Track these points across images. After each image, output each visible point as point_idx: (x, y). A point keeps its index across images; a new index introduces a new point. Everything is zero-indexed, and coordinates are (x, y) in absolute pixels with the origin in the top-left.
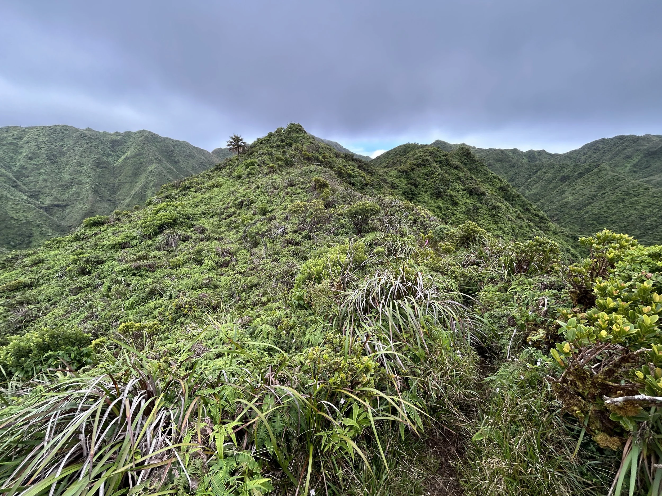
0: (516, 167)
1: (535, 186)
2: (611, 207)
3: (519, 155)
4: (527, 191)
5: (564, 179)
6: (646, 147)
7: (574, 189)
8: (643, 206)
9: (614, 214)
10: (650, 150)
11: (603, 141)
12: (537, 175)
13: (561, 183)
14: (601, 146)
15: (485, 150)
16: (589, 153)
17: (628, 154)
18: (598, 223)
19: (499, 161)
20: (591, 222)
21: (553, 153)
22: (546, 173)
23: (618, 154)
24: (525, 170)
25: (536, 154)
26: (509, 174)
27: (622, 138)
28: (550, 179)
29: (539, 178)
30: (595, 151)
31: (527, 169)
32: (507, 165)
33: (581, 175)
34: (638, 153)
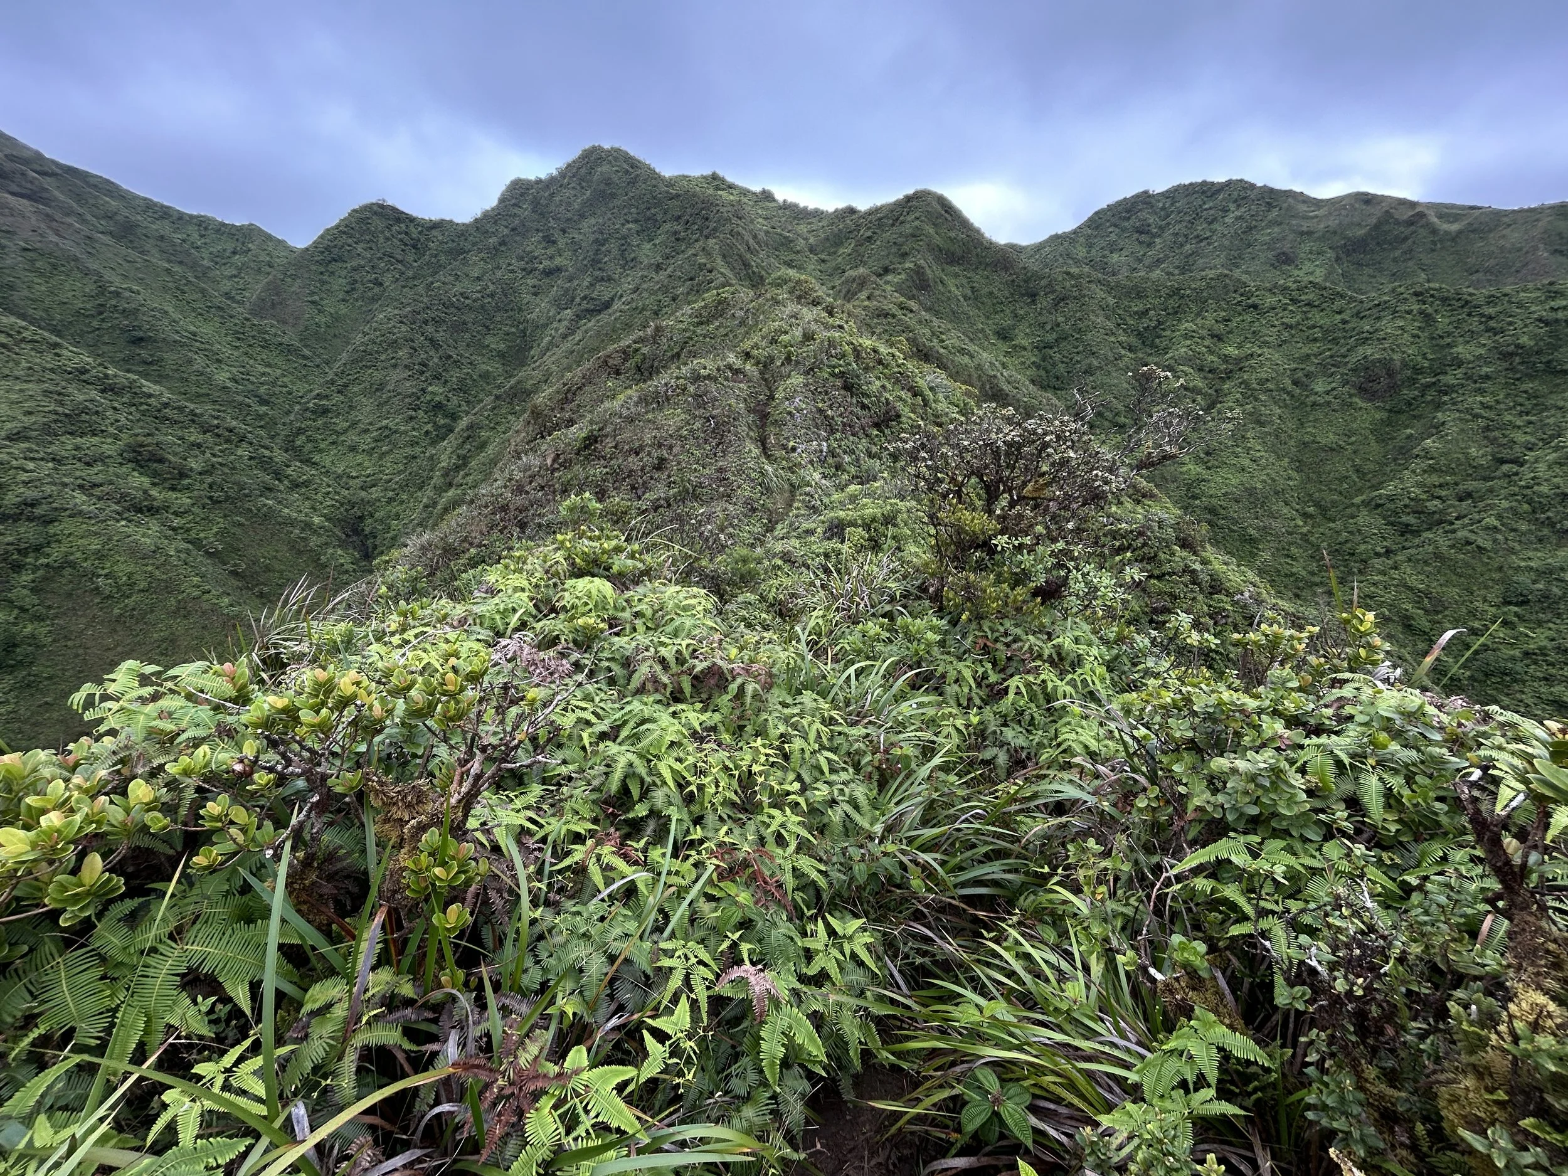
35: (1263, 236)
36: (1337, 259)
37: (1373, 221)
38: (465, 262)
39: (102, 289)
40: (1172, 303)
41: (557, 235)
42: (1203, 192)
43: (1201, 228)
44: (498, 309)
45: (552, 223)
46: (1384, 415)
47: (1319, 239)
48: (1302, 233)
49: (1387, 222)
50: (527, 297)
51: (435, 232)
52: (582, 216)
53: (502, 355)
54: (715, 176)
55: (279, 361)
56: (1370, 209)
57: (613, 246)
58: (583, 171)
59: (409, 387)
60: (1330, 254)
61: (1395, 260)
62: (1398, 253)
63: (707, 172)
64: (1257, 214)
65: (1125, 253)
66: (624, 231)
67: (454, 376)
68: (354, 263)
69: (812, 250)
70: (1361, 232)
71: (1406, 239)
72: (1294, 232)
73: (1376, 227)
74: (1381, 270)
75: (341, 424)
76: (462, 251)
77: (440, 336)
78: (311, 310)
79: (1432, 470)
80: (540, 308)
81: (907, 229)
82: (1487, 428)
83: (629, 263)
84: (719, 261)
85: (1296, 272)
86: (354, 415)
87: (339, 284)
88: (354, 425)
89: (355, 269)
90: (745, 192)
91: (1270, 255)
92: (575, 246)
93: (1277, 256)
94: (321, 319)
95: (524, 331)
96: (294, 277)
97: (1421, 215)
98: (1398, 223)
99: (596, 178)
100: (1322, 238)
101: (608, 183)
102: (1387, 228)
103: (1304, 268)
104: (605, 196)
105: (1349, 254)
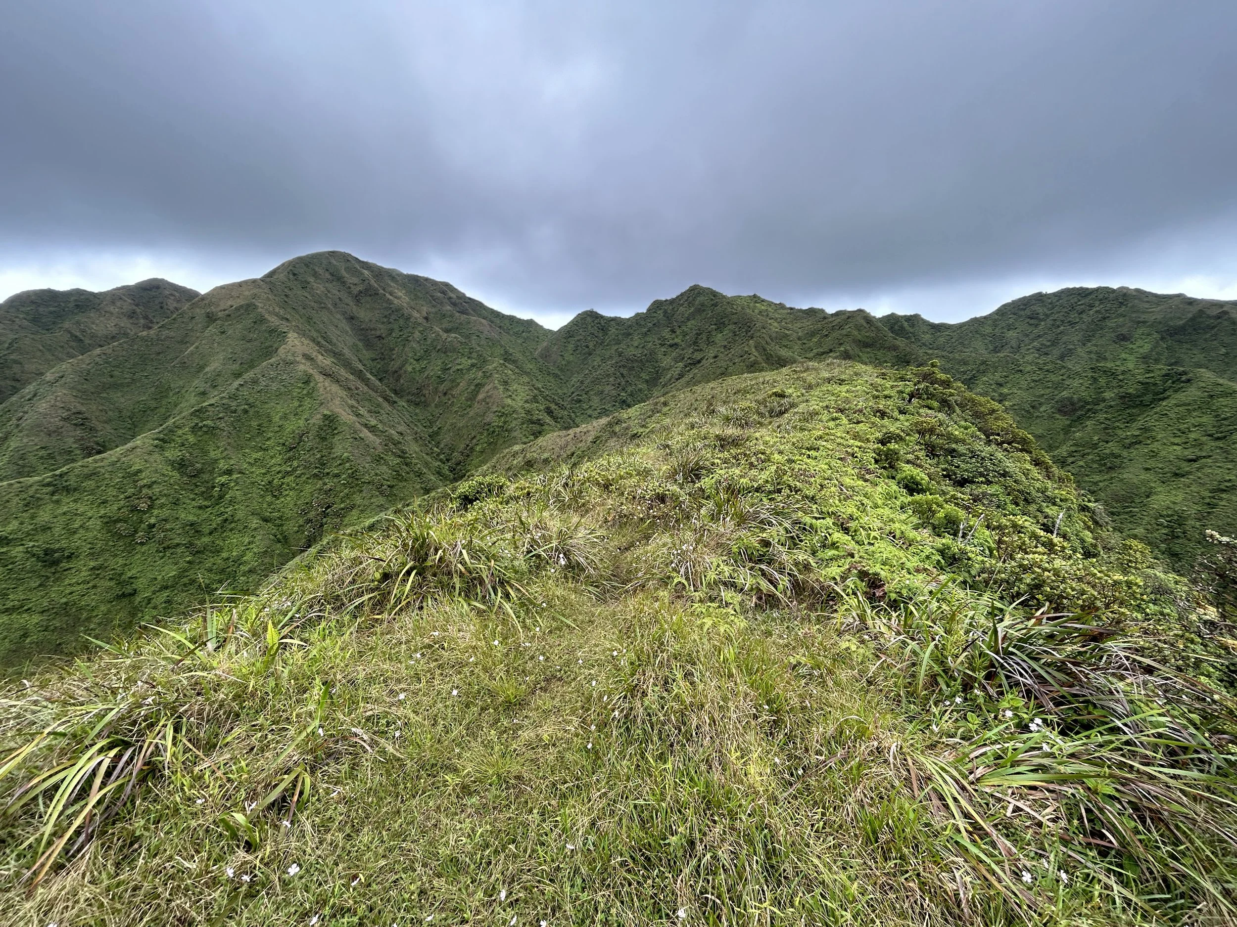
14: (1040, 310)
16: (1021, 326)
30: (1032, 322)
34: (1144, 329)
35: (1110, 323)
36: (1162, 339)
37: (1190, 315)
38: (632, 339)
39: (506, 352)
40: (982, 368)
41: (677, 329)
42: (1079, 294)
43: (1073, 316)
44: (647, 361)
45: (675, 324)
46: (1068, 422)
47: (1149, 326)
48: (1139, 322)
49: (1201, 317)
50: (660, 356)
51: (612, 323)
52: (688, 320)
53: (647, 381)
54: (755, 296)
55: (552, 380)
56: (1191, 308)
57: (704, 336)
58: (691, 298)
59: (614, 393)
60: (1156, 335)
61: (1206, 340)
62: (1208, 336)
63: (752, 294)
64: (1111, 310)
65: (1017, 331)
66: (710, 329)
67: (629, 389)
68: (578, 338)
69: (799, 339)
70: (1181, 322)
71: (1213, 327)
72: (1133, 321)
73: (1193, 319)
74: (1196, 346)
75: (585, 406)
76: (630, 334)
77: (625, 373)
78: (560, 358)
79: (1075, 445)
80: (666, 362)
81: (844, 332)
82: (1106, 429)
83: (709, 342)
84: (754, 350)
85: (1131, 346)
86: (591, 403)
87: (571, 347)
88: (590, 407)
89: (578, 341)
90: (770, 304)
91: (1113, 335)
92: (685, 334)
93: (1117, 336)
94: (563, 363)
95: (657, 371)
96: (555, 344)
97: (1226, 313)
98: (1209, 317)
99: (697, 303)
100: (1151, 326)
101: (703, 305)
102: (1201, 320)
103: (1137, 344)
104: (700, 310)
105: (1171, 335)
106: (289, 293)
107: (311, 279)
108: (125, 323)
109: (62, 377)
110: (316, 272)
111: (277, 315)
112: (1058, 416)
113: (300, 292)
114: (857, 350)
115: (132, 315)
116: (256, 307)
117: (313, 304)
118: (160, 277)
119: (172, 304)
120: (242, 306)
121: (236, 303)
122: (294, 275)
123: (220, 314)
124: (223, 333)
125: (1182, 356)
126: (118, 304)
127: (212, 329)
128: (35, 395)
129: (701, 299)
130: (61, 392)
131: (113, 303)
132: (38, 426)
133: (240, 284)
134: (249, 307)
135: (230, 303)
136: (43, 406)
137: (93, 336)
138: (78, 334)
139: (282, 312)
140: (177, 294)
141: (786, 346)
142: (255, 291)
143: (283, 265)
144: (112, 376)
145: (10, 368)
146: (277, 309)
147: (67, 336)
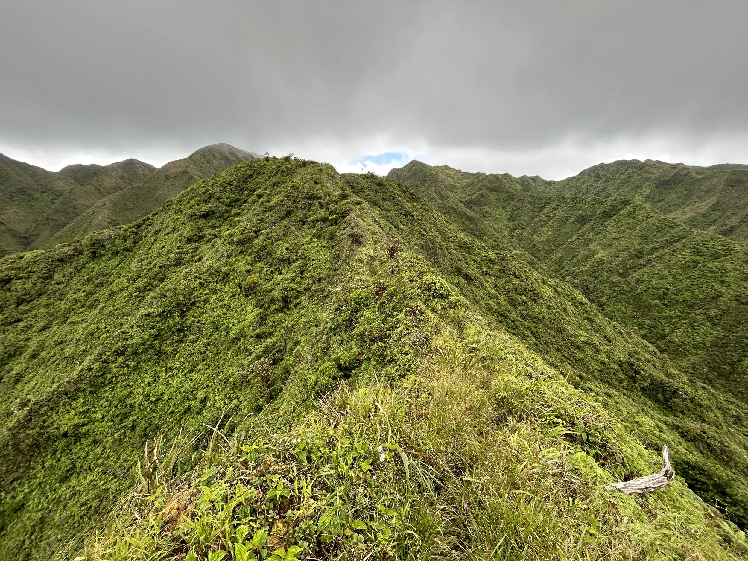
0: (516, 200)
1: (545, 229)
2: (678, 276)
3: (512, 181)
4: (535, 236)
5: (582, 220)
6: (656, 175)
7: (604, 238)
8: (734, 278)
9: (687, 289)
10: (662, 179)
11: (602, 166)
12: (544, 212)
13: (578, 225)
14: (601, 173)
15: (473, 175)
16: (590, 182)
17: (638, 183)
18: (665, 305)
19: (494, 190)
20: (653, 302)
21: (548, 180)
22: (555, 209)
23: (624, 184)
24: (527, 205)
25: (531, 181)
26: (508, 209)
27: (623, 163)
28: (564, 219)
29: (549, 217)
30: (596, 179)
31: (531, 203)
32: (505, 196)
33: (606, 215)
34: (648, 182)
35: (632, 179)
36: (657, 187)
43: (617, 176)
48: (647, 179)
58: (410, 168)
60: (654, 185)
61: (678, 188)
62: (679, 185)
63: (444, 165)
64: (635, 172)
70: (668, 178)
71: (682, 181)
73: (673, 176)
74: (673, 191)
81: (483, 184)
85: (641, 191)
90: (454, 170)
91: (632, 185)
93: (634, 186)
97: (689, 173)
98: (681, 175)
99: (413, 169)
100: (652, 180)
101: (416, 171)
102: (677, 177)
103: (644, 190)
104: (414, 174)
105: (662, 185)
106: (202, 165)
107: (212, 158)
108: (120, 182)
109: (105, 204)
110: (214, 155)
111: (198, 176)
112: (576, 223)
113: (207, 165)
114: (488, 193)
115: (122, 177)
116: (188, 172)
117: (214, 171)
118: (134, 158)
119: (140, 172)
120: (182, 172)
121: (179, 170)
122: (204, 156)
123: (172, 176)
124: (173, 184)
125: (666, 196)
126: (115, 172)
127: (168, 183)
128: (94, 213)
129: (415, 167)
130: (106, 211)
131: (113, 171)
132: (99, 225)
133: (179, 161)
134: (185, 172)
135: (175, 170)
136: (100, 217)
137: (105, 188)
138: (98, 187)
139: (200, 175)
140: (143, 167)
141: (454, 192)
142: (187, 164)
143: (197, 151)
144: (125, 205)
145: (72, 202)
146: (198, 173)
147: (93, 188)
